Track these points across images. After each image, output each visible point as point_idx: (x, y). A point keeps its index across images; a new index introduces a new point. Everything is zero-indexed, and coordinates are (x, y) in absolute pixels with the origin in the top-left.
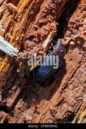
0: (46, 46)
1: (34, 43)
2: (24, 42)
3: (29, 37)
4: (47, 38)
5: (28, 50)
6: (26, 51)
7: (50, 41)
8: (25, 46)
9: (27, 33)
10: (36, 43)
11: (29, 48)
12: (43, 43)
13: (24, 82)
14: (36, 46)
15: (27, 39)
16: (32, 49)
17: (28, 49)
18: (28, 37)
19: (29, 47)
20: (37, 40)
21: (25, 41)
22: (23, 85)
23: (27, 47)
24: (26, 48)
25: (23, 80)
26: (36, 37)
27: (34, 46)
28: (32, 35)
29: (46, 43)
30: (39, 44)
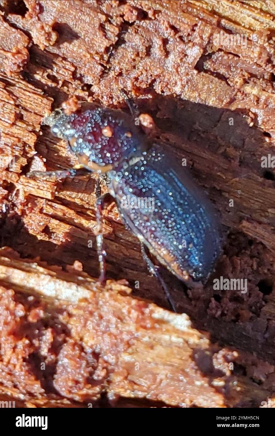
0: (74, 286)
1: (66, 350)
2: (66, 402)
3: (37, 379)
4: (32, 290)
6: (109, 382)
7: (41, 269)
8: (87, 394)
9: (16, 395)
10: (65, 341)
11: (95, 368)
12: (57, 303)
14: (81, 339)
15: (49, 389)
16: (96, 355)
17: (100, 374)
19: (91, 374)
20: (48, 336)
21: (63, 397)
23: (90, 381)
24: (97, 389)
26: (31, 345)
27: (82, 349)
28: (27, 368)
29: (58, 287)
30: (64, 322)
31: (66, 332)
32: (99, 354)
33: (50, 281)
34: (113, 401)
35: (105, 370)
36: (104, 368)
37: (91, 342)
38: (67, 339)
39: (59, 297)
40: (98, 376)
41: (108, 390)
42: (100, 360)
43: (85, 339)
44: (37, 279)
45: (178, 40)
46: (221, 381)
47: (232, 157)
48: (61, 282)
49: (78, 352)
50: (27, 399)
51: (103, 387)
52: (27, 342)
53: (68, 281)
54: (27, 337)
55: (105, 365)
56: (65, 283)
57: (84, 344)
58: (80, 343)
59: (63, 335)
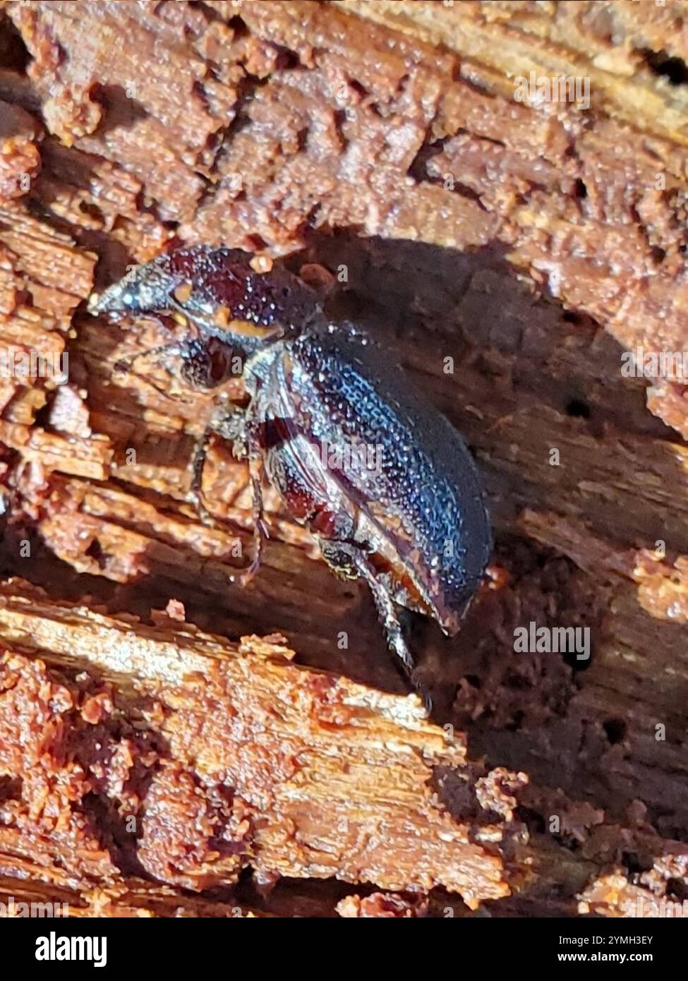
0: (172, 650)
1: (162, 783)
2: (165, 891)
3: (102, 847)
4: (85, 660)
5: (242, 829)
6: (257, 848)
7: (99, 618)
8: (210, 875)
9: (60, 882)
10: (158, 767)
11: (225, 820)
12: (138, 685)
13: (589, 832)
14: (192, 762)
15: (130, 869)
16: (227, 792)
17: (237, 829)
18: (104, 865)
19: (218, 830)
20: (123, 754)
21: (160, 884)
22: (626, 833)
23: (216, 844)
24: (232, 862)
25: (575, 845)
26: (88, 775)
27: (196, 781)
28: (80, 824)
29: (137, 653)
30: (154, 725)
31: (159, 747)
32: (232, 790)
33: (119, 640)
34: (267, 886)
35: (247, 823)
36: (243, 818)
37: (213, 767)
38: (163, 762)
39: (141, 675)
40: (234, 835)
41: (254, 866)
42: (236, 802)
43: (201, 761)
44: (91, 637)
45: (368, 112)
46: (494, 831)
47: (495, 371)
48: (143, 642)
49: (187, 787)
50: (85, 889)
51: (244, 859)
52: (78, 769)
53: (157, 640)
54: (76, 761)
55: (246, 811)
56: (152, 643)
57: (198, 772)
58: (190, 769)
59: (153, 754)
